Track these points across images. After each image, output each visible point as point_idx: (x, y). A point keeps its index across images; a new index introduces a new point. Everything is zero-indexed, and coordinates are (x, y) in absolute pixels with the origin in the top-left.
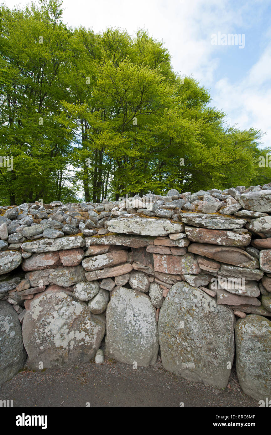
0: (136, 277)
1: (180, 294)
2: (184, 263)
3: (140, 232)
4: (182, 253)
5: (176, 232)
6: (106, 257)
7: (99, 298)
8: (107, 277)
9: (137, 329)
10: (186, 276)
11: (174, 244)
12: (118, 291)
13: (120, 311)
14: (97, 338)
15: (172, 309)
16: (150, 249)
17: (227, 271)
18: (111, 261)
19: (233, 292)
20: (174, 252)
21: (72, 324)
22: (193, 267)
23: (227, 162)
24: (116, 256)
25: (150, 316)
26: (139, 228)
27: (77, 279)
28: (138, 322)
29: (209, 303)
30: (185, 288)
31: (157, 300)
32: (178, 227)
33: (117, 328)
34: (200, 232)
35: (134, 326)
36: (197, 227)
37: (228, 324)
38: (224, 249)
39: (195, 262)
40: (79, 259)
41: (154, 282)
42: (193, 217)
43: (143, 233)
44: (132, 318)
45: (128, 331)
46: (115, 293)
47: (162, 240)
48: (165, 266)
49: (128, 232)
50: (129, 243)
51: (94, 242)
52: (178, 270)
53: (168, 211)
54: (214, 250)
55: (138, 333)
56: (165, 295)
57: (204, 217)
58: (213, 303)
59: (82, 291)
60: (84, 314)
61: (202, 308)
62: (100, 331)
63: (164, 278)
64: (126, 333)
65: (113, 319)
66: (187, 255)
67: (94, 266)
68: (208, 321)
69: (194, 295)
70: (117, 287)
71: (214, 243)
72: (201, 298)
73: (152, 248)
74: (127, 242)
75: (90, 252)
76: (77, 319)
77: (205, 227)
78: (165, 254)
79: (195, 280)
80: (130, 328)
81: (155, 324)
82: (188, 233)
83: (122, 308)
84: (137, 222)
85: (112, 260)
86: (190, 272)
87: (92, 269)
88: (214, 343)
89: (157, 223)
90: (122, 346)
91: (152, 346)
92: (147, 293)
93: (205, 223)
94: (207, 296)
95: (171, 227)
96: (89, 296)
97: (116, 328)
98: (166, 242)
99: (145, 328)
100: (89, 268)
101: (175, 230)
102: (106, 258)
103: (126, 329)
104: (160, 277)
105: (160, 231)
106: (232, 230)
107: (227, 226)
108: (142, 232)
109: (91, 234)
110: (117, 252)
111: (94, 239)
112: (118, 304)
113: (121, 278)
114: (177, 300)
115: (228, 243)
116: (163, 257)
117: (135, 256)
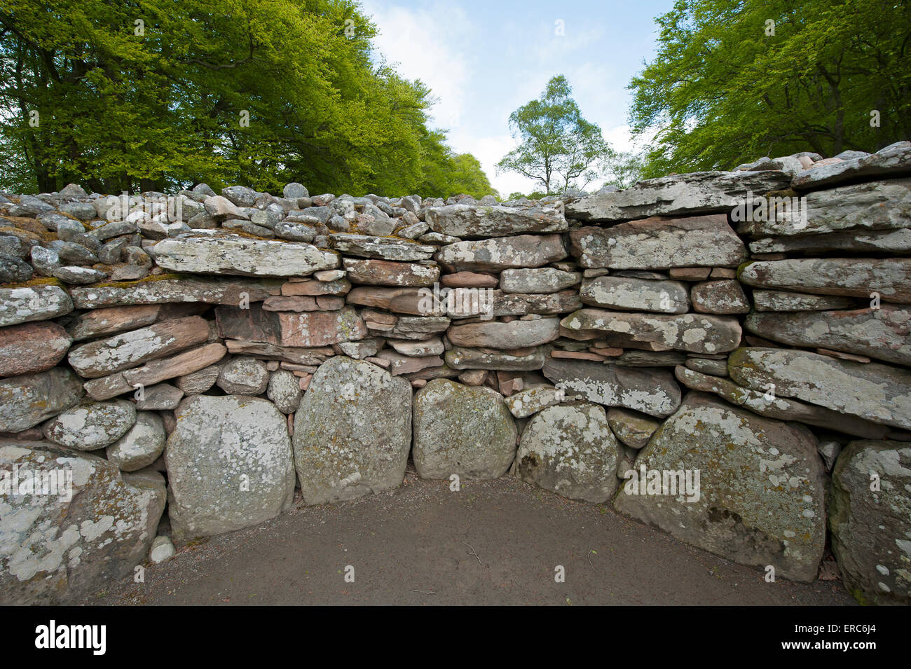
0: (236, 368)
1: (333, 376)
2: (341, 324)
3: (253, 268)
4: (338, 305)
5: (329, 268)
6: (154, 334)
7: (141, 430)
8: (161, 379)
9: (250, 461)
10: (342, 345)
11: (326, 289)
12: (192, 405)
13: (207, 442)
14: (148, 517)
15: (320, 405)
16: (272, 304)
17: (407, 324)
18: (168, 342)
19: (414, 354)
20: (324, 305)
21: (65, 513)
22: (356, 328)
23: (379, 143)
24: (181, 330)
25: (277, 432)
26: (250, 259)
27: (59, 404)
28: (251, 449)
29: (382, 377)
30: (343, 364)
31: (290, 398)
32: (332, 258)
33: (202, 476)
34: (371, 267)
35: (243, 459)
36: (366, 258)
37: (406, 401)
38: (407, 291)
39: (358, 319)
40: (61, 348)
41: (280, 369)
42: (360, 241)
43: (261, 271)
44: (237, 447)
45: (231, 472)
46: (184, 412)
47: (301, 284)
48: (305, 333)
49: (221, 269)
50: (221, 295)
51: (110, 299)
52: (329, 336)
53: (306, 228)
54: (391, 295)
55: (254, 469)
56: (305, 387)
57: (377, 241)
58: (387, 376)
59: (85, 427)
60: (101, 478)
61: (371, 388)
62: (154, 500)
63: (303, 357)
64: (226, 479)
65: (190, 464)
66: (345, 309)
67: (116, 359)
68: (379, 405)
69: (359, 371)
70: (188, 400)
71: (393, 282)
72: (370, 373)
73: (278, 301)
74: (214, 294)
75: (96, 327)
76: (80, 496)
77: (381, 258)
78: (304, 312)
79: (359, 348)
80: (234, 465)
81: (288, 441)
82: (351, 269)
83: (210, 435)
84: (245, 247)
85: (171, 340)
86: (351, 338)
87: (110, 368)
88: (388, 432)
89: (292, 250)
90: (219, 505)
91: (285, 479)
92: (264, 395)
93: (382, 250)
94: (378, 369)
95: (319, 258)
96: (111, 432)
97: (200, 478)
98: (310, 288)
99: (268, 454)
100: (99, 369)
101: (328, 263)
102: (154, 337)
103: (225, 471)
104: (294, 357)
105: (298, 265)
106: (416, 262)
107: (413, 256)
108: (257, 269)
109: (93, 280)
110: (182, 319)
111: (109, 292)
112: (199, 429)
113: (198, 375)
114: (328, 388)
115: (413, 282)
116: (301, 318)
117: (229, 326)
